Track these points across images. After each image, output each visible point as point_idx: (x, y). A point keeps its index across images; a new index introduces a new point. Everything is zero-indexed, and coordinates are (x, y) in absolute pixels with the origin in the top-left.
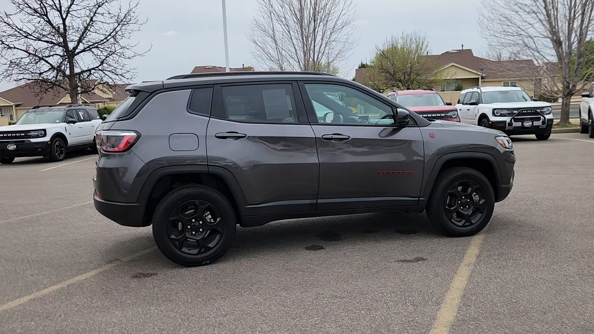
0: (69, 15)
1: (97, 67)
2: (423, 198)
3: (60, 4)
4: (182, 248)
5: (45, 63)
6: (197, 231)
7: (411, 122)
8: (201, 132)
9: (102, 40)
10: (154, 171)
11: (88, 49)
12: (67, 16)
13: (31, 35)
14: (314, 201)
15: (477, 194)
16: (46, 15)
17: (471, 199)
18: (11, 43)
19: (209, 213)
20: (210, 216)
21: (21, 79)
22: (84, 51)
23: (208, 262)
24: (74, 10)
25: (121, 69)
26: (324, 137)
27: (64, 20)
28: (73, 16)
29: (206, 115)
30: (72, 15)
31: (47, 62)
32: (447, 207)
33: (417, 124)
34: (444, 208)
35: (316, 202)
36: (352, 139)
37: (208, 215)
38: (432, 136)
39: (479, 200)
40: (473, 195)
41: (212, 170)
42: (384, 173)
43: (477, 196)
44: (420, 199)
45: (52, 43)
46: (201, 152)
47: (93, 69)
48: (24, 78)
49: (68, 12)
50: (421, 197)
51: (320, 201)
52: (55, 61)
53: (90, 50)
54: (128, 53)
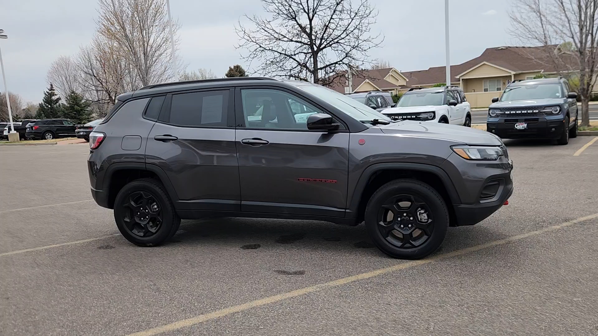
0: (316, 15)
1: (341, 61)
2: (350, 210)
3: (308, 7)
4: (132, 230)
5: (293, 60)
6: (145, 218)
7: (342, 127)
8: (144, 135)
9: (340, 36)
10: (110, 165)
11: (329, 45)
12: (313, 16)
13: (285, 37)
14: (239, 202)
15: (425, 212)
16: (295, 18)
17: (415, 217)
18: (267, 46)
19: (155, 203)
20: (156, 207)
21: (275, 76)
22: (325, 47)
23: (151, 244)
24: (320, 11)
25: (363, 61)
26: (244, 141)
27: (311, 20)
28: (320, 16)
29: (153, 120)
30: (318, 15)
31: (295, 60)
32: (382, 223)
33: (349, 130)
34: (378, 225)
35: (240, 203)
36: (270, 143)
37: (155, 205)
38: (362, 142)
39: (428, 220)
40: (418, 213)
41: (148, 166)
42: (304, 180)
43: (425, 215)
44: (347, 211)
45: (301, 42)
46: (141, 152)
47: (336, 63)
48: (276, 75)
49: (314, 13)
50: (348, 209)
51: (243, 202)
52: (301, 58)
53: (330, 46)
54: (365, 45)
